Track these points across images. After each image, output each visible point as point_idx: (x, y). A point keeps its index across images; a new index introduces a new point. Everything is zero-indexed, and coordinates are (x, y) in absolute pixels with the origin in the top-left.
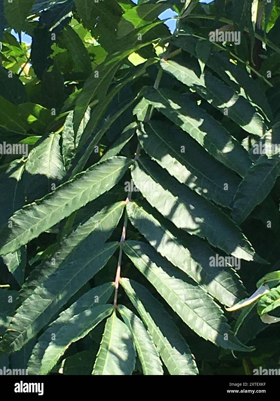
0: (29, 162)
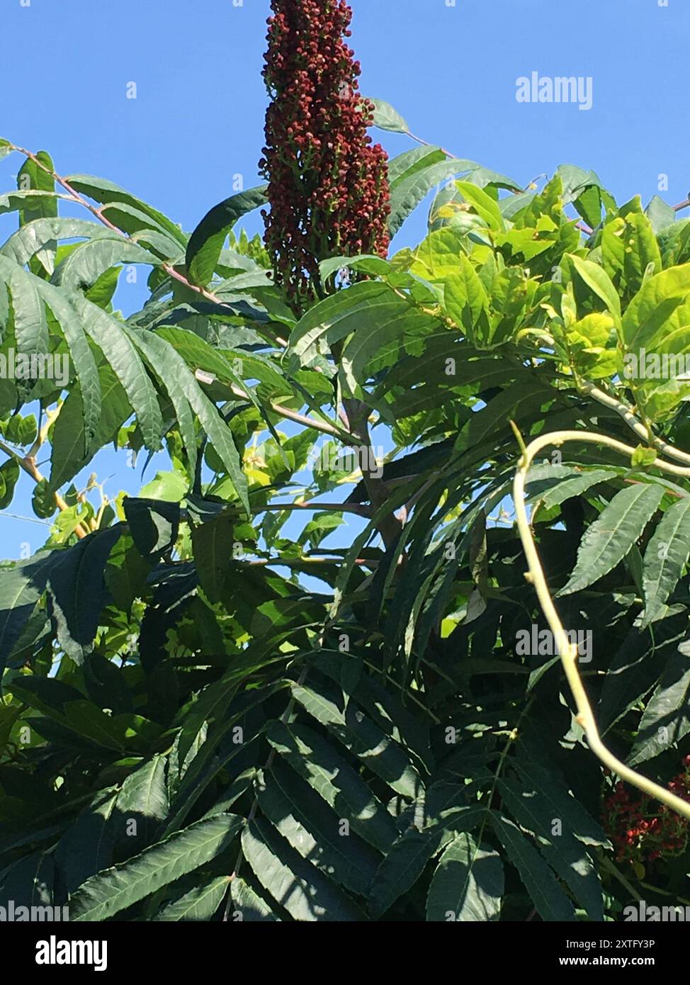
0: (123, 793)
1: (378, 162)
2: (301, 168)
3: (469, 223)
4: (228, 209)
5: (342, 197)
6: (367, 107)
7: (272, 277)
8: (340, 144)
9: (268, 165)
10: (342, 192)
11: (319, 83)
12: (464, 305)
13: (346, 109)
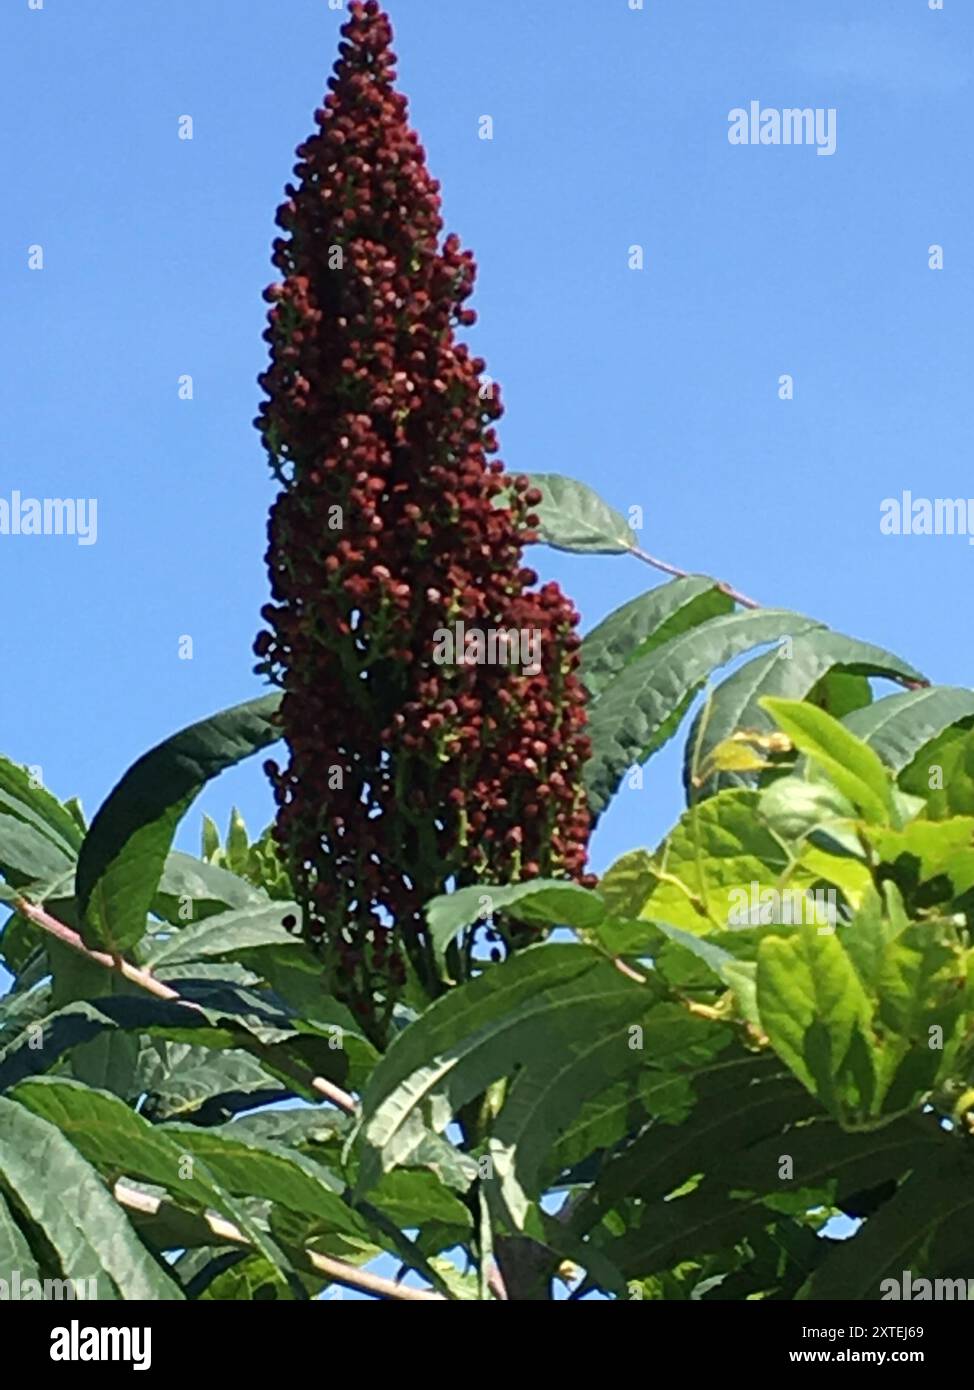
1: (553, 630)
2: (361, 654)
3: (810, 808)
4: (180, 758)
5: (467, 722)
6: (522, 496)
7: (297, 929)
8: (457, 592)
9: (279, 649)
10: (469, 710)
11: (403, 442)
12: (808, 1020)
13: (470, 504)
